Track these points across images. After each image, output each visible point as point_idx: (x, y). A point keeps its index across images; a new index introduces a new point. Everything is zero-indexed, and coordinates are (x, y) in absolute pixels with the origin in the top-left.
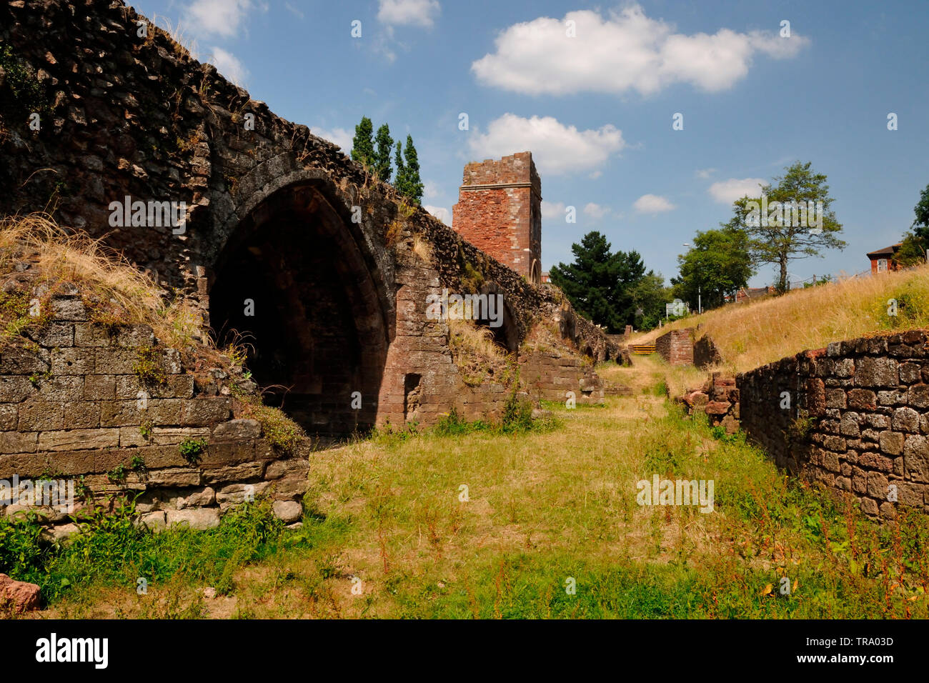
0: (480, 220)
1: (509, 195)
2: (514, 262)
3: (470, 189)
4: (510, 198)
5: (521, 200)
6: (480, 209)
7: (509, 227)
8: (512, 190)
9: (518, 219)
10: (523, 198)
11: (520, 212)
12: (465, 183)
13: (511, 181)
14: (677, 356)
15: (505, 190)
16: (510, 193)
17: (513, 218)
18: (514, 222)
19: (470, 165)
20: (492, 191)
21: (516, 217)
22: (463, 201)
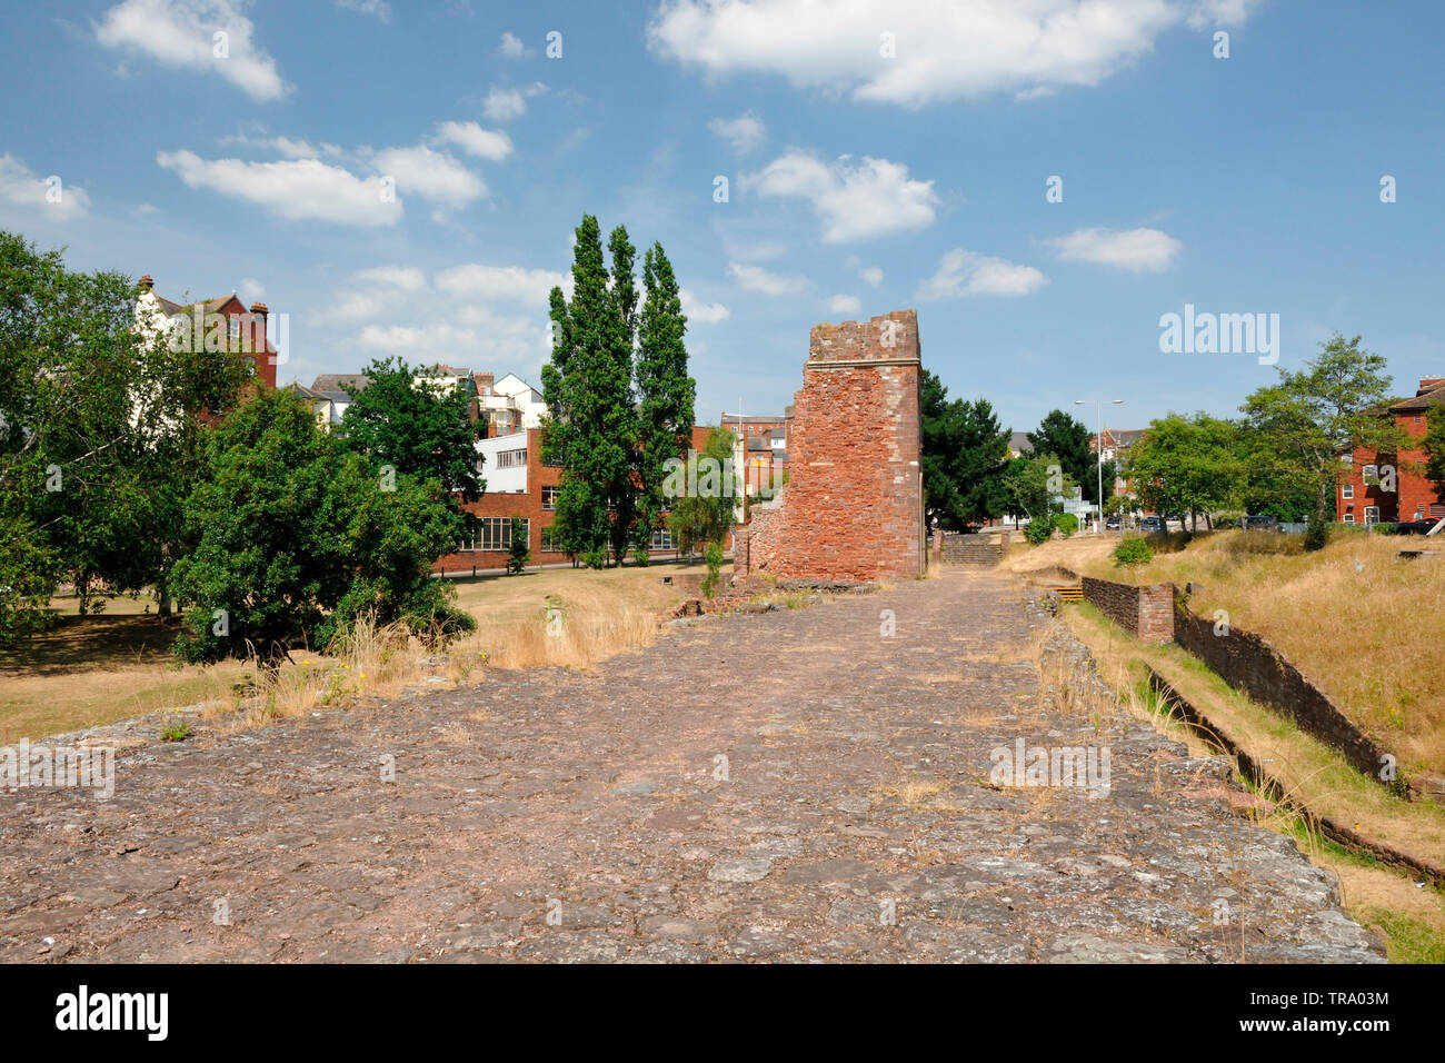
0: (839, 416)
1: (885, 378)
2: (895, 482)
3: (821, 367)
4: (886, 381)
5: (904, 385)
6: (837, 398)
7: (885, 428)
8: (888, 369)
9: (898, 416)
10: (907, 382)
11: (902, 403)
12: (813, 358)
13: (887, 356)
14: (1149, 627)
15: (877, 369)
16: (886, 374)
17: (891, 413)
18: (893, 420)
19: (820, 328)
20: (857, 372)
21: (896, 411)
22: (811, 386)
